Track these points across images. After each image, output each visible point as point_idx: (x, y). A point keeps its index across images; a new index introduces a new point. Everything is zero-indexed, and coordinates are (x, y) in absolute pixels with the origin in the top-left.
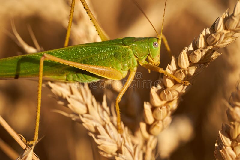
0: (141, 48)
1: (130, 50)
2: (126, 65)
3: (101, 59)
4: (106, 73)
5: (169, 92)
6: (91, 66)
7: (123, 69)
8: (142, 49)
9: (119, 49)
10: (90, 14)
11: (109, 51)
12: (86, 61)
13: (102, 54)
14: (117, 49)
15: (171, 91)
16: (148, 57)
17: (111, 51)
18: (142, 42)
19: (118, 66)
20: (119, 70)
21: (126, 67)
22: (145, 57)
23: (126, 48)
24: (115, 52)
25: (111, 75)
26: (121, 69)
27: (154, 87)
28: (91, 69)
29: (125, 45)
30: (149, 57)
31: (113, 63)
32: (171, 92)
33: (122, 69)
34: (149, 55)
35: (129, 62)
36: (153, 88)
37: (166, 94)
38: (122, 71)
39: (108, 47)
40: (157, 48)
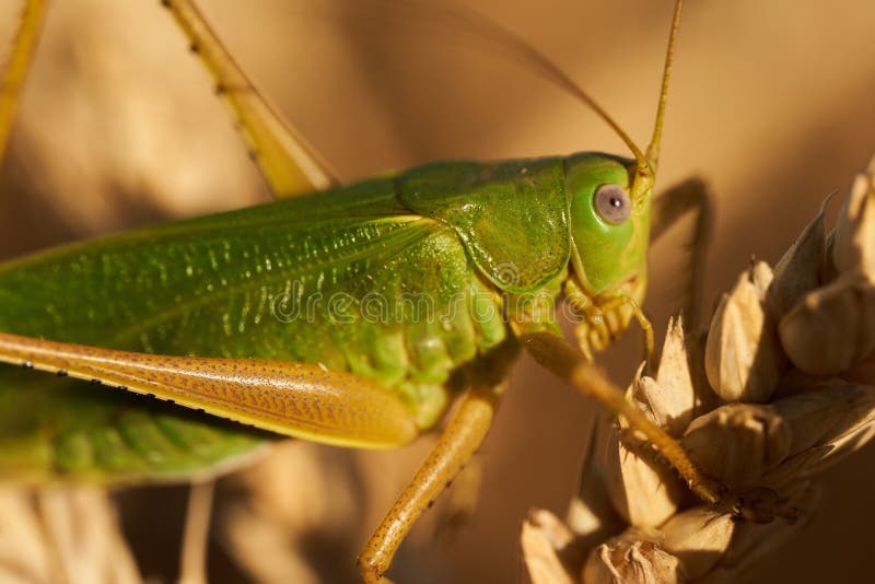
0: (514, 224)
1: (444, 244)
2: (433, 343)
3: (266, 317)
4: (293, 403)
5: (637, 555)
6: (182, 365)
7: (414, 370)
8: (522, 235)
9: (376, 240)
10: (188, 14)
11: (313, 260)
12: (171, 334)
13: (268, 278)
14: (362, 242)
15: (647, 547)
16: (563, 285)
17: (325, 258)
18: (521, 189)
19: (384, 356)
20: (390, 381)
21: (433, 360)
22: (543, 283)
23: (415, 229)
24: (353, 266)
25: (330, 415)
26: (401, 374)
27: (545, 517)
28: (185, 380)
29: (412, 212)
30: (571, 284)
31: (347, 339)
32: (651, 560)
33: (409, 377)
34: (572, 271)
35: (447, 326)
36: (535, 524)
37: (615, 571)
38: (408, 388)
39: (303, 234)
40: (622, 229)
